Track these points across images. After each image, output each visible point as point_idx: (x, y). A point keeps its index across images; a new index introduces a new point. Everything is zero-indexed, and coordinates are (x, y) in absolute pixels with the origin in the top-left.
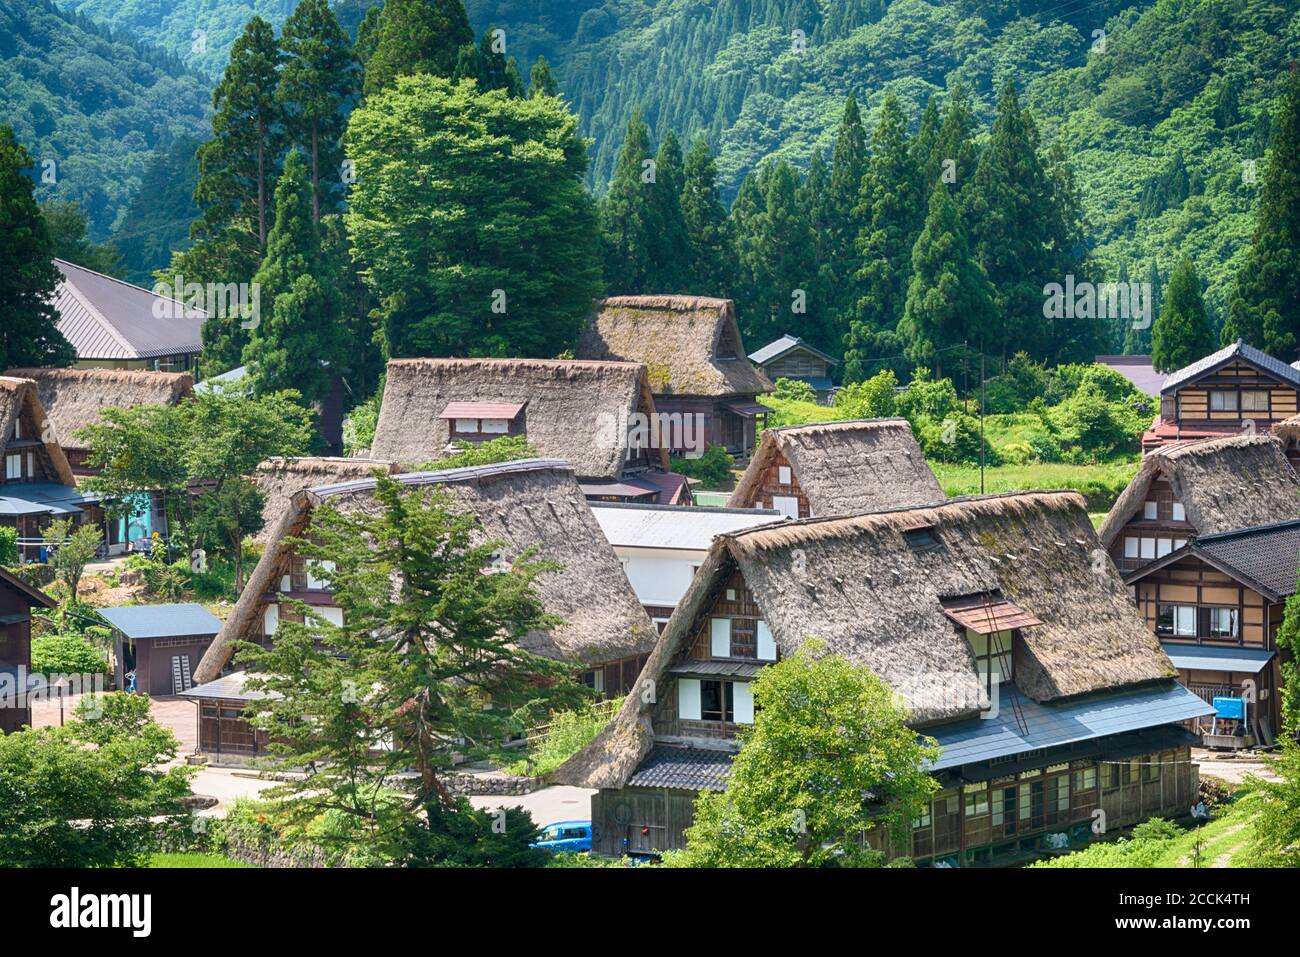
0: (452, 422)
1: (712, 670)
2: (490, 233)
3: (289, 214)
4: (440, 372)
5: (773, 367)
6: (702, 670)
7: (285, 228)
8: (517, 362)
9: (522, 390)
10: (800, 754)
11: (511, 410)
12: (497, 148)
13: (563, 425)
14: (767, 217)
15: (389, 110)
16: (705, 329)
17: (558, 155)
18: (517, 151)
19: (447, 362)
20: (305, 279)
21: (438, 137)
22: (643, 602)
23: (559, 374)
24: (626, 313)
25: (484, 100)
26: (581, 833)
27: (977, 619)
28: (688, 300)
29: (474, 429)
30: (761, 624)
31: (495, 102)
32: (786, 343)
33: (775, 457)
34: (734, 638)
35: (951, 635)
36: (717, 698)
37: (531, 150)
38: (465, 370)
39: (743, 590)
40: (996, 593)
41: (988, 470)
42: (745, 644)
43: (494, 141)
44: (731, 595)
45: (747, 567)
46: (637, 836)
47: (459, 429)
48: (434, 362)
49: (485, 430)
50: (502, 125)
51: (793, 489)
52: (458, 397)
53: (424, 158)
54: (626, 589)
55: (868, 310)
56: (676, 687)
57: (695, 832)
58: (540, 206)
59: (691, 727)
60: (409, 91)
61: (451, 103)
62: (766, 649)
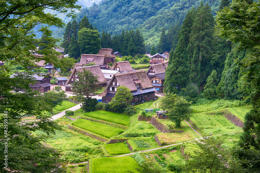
0: (87, 60)
1: (113, 86)
2: (91, 43)
3: (72, 40)
4: (86, 56)
5: (116, 54)
6: (112, 86)
7: (72, 42)
8: (93, 55)
9: (94, 57)
10: (121, 95)
11: (93, 59)
12: (92, 35)
13: (97, 61)
14: (115, 40)
15: (82, 31)
16: (110, 52)
17: (97, 36)
18: (93, 35)
19: (87, 55)
20: (74, 46)
21: (86, 34)
22: (105, 78)
23: (97, 56)
24: (103, 50)
25: (91, 30)
26: (101, 100)
27: (136, 82)
28: (109, 49)
29: (89, 61)
30: (117, 83)
31: (92, 31)
32: (117, 52)
33: (117, 64)
34: (115, 84)
35: (134, 83)
36: (113, 89)
37: (95, 35)
38: (89, 55)
39: (116, 79)
40: (138, 80)
41: (136, 65)
42: (116, 84)
43: (91, 34)
44: (115, 80)
45: (116, 77)
46: (106, 101)
47: (88, 61)
48: (86, 55)
49: (90, 61)
50: (92, 33)
51: (119, 67)
52: (88, 58)
53: (85, 36)
54: (104, 77)
55: (124, 49)
56: (110, 88)
57: (111, 101)
58: (96, 40)
59: (111, 91)
60: (84, 29)
61: (88, 30)
62: (118, 85)
